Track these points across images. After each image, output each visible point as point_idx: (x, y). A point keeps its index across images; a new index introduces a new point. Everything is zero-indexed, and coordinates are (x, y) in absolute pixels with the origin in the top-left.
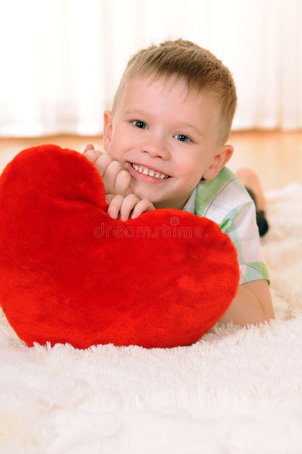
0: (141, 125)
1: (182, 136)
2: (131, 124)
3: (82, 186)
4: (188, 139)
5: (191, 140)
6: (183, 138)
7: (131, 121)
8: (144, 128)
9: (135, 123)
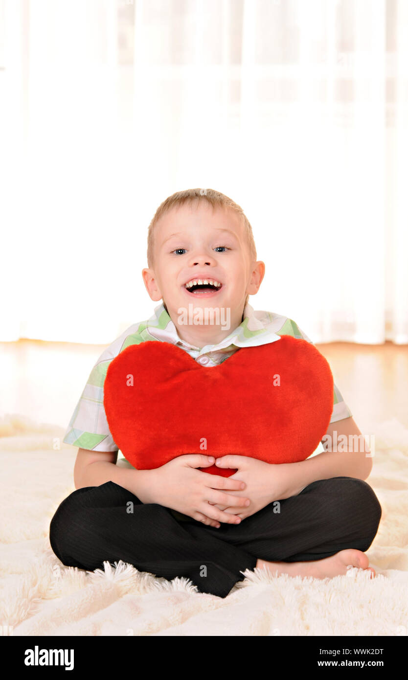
0: (181, 252)
1: (220, 248)
2: (172, 254)
3: (171, 363)
4: (226, 249)
5: (228, 249)
6: (221, 249)
7: (172, 252)
8: (185, 253)
9: (175, 252)
